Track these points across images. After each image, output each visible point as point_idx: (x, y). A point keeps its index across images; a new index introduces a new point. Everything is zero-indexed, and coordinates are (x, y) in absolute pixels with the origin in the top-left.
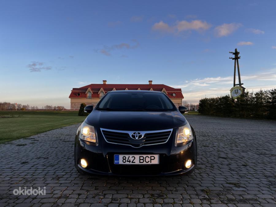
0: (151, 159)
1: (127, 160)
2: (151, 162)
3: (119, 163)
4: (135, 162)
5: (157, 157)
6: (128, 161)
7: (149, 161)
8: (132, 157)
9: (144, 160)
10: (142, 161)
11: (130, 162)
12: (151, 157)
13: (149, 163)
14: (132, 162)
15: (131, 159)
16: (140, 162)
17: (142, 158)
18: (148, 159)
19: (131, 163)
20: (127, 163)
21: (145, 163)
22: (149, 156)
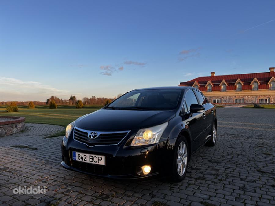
0: (99, 160)
1: (81, 157)
2: (98, 163)
3: (76, 159)
4: (86, 161)
5: (103, 158)
6: (81, 159)
7: (97, 162)
8: (85, 155)
9: (93, 159)
10: (91, 160)
11: (83, 159)
12: (99, 157)
13: (97, 163)
14: (85, 160)
15: (84, 157)
16: (90, 161)
17: (91, 157)
18: (96, 160)
19: (83, 161)
20: (81, 160)
21: (93, 163)
22: (97, 156)
